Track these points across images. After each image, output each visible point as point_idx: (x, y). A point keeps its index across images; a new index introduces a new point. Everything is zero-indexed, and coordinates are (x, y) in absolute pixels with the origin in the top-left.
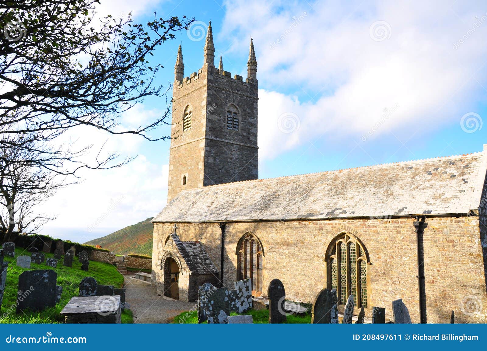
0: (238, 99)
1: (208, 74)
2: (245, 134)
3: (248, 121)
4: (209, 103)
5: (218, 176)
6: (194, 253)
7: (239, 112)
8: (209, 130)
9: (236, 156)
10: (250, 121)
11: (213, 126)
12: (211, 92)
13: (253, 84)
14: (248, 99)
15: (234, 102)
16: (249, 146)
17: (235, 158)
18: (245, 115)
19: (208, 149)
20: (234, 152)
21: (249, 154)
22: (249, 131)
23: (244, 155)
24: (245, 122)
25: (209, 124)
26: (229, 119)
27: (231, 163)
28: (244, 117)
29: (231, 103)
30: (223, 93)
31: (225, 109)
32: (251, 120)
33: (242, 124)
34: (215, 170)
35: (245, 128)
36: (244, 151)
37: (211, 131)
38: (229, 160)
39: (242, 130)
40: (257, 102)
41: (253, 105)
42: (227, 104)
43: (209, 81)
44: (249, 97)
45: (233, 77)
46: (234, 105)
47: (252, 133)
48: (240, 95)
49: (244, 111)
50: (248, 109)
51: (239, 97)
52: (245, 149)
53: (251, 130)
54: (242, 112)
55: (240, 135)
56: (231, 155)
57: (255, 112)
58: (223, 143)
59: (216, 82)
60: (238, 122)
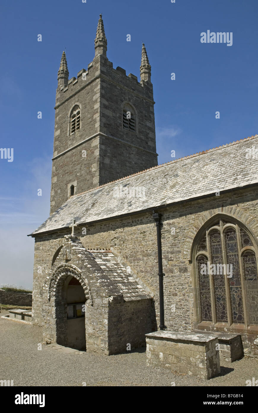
0: (134, 99)
1: (101, 65)
3: (145, 124)
4: (102, 96)
6: (108, 267)
7: (135, 113)
8: (104, 126)
9: (135, 160)
10: (147, 125)
11: (108, 122)
12: (105, 85)
13: (148, 86)
14: (144, 101)
15: (129, 101)
16: (147, 151)
17: (133, 163)
18: (142, 117)
19: (103, 147)
20: (132, 156)
21: (148, 160)
22: (147, 135)
23: (142, 160)
24: (142, 124)
25: (104, 120)
26: (125, 118)
27: (130, 167)
29: (126, 102)
30: (118, 89)
31: (120, 106)
33: (139, 126)
34: (112, 174)
36: (143, 156)
37: (106, 127)
38: (128, 164)
39: (140, 132)
40: (153, 107)
41: (149, 108)
42: (122, 101)
43: (102, 72)
44: (145, 99)
45: (128, 74)
46: (130, 105)
47: (150, 138)
49: (140, 112)
50: (144, 111)
51: (135, 96)
52: (144, 154)
53: (149, 134)
55: (138, 138)
56: (129, 158)
57: (152, 116)
58: (120, 144)
59: (110, 76)
60: (135, 123)
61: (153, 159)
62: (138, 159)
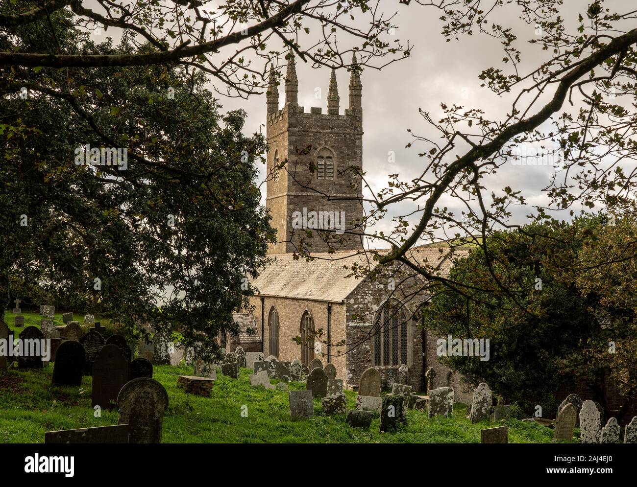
0: (333, 140)
1: (288, 117)
2: (342, 182)
3: (346, 165)
7: (333, 155)
8: (293, 185)
12: (293, 139)
14: (348, 136)
15: (326, 144)
18: (343, 158)
20: (327, 207)
21: (348, 206)
24: (343, 166)
26: (320, 167)
28: (341, 160)
30: (310, 136)
32: (352, 163)
33: (338, 170)
35: (343, 175)
39: (338, 177)
43: (291, 125)
44: (348, 134)
45: (324, 112)
46: (326, 148)
47: (354, 179)
48: (335, 134)
49: (341, 153)
50: (347, 150)
51: (334, 136)
53: (352, 175)
54: (337, 155)
56: (323, 210)
59: (300, 125)
60: (333, 169)
61: (356, 203)
62: (335, 208)
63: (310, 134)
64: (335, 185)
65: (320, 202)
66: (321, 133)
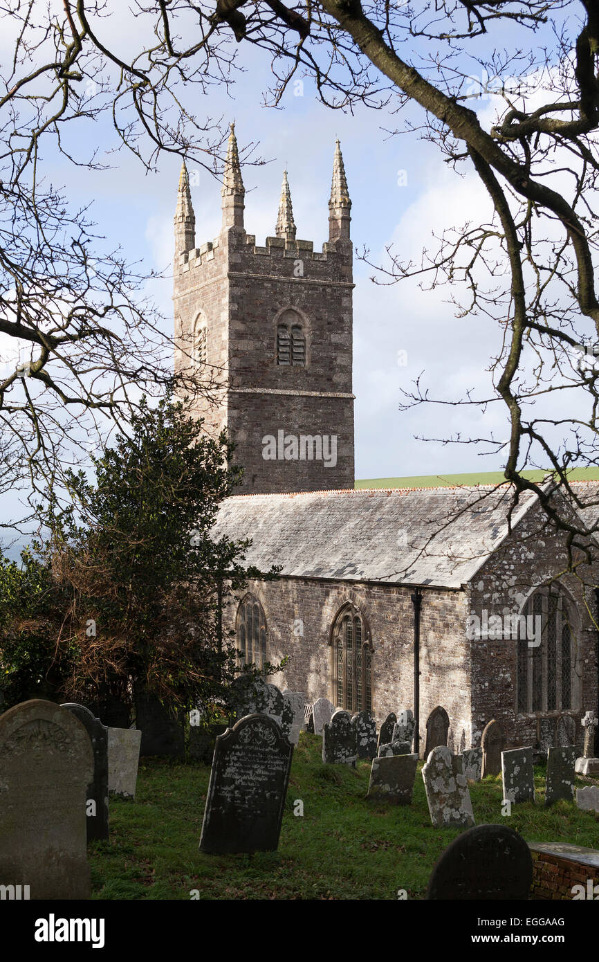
0: (303, 296)
1: (229, 251)
2: (321, 371)
3: (327, 342)
4: (233, 316)
5: (259, 467)
7: (304, 323)
8: (237, 374)
9: (300, 421)
10: (333, 340)
11: (244, 364)
12: (238, 291)
13: (340, 254)
14: (328, 290)
15: (292, 303)
16: (330, 395)
17: (296, 426)
18: (321, 328)
19: (235, 413)
20: (294, 414)
22: (331, 362)
23: (317, 417)
24: (321, 343)
25: (237, 363)
26: (282, 343)
28: (318, 333)
29: (285, 308)
30: (266, 288)
31: (270, 322)
32: (335, 338)
33: (314, 349)
34: (251, 456)
35: (321, 358)
36: (319, 409)
37: (241, 374)
39: (313, 362)
40: (350, 295)
41: (339, 301)
42: (276, 311)
43: (233, 267)
44: (330, 286)
46: (293, 310)
47: (340, 366)
48: (307, 286)
49: (317, 319)
50: (326, 314)
51: (305, 289)
52: (321, 404)
53: (335, 359)
54: (312, 322)
56: (288, 419)
57: (345, 317)
58: (268, 398)
59: (249, 267)
60: (304, 347)
61: (343, 409)
62: (308, 417)
63: (266, 285)
64: (308, 375)
65: (282, 405)
66: (284, 282)
